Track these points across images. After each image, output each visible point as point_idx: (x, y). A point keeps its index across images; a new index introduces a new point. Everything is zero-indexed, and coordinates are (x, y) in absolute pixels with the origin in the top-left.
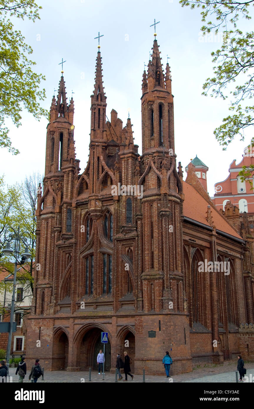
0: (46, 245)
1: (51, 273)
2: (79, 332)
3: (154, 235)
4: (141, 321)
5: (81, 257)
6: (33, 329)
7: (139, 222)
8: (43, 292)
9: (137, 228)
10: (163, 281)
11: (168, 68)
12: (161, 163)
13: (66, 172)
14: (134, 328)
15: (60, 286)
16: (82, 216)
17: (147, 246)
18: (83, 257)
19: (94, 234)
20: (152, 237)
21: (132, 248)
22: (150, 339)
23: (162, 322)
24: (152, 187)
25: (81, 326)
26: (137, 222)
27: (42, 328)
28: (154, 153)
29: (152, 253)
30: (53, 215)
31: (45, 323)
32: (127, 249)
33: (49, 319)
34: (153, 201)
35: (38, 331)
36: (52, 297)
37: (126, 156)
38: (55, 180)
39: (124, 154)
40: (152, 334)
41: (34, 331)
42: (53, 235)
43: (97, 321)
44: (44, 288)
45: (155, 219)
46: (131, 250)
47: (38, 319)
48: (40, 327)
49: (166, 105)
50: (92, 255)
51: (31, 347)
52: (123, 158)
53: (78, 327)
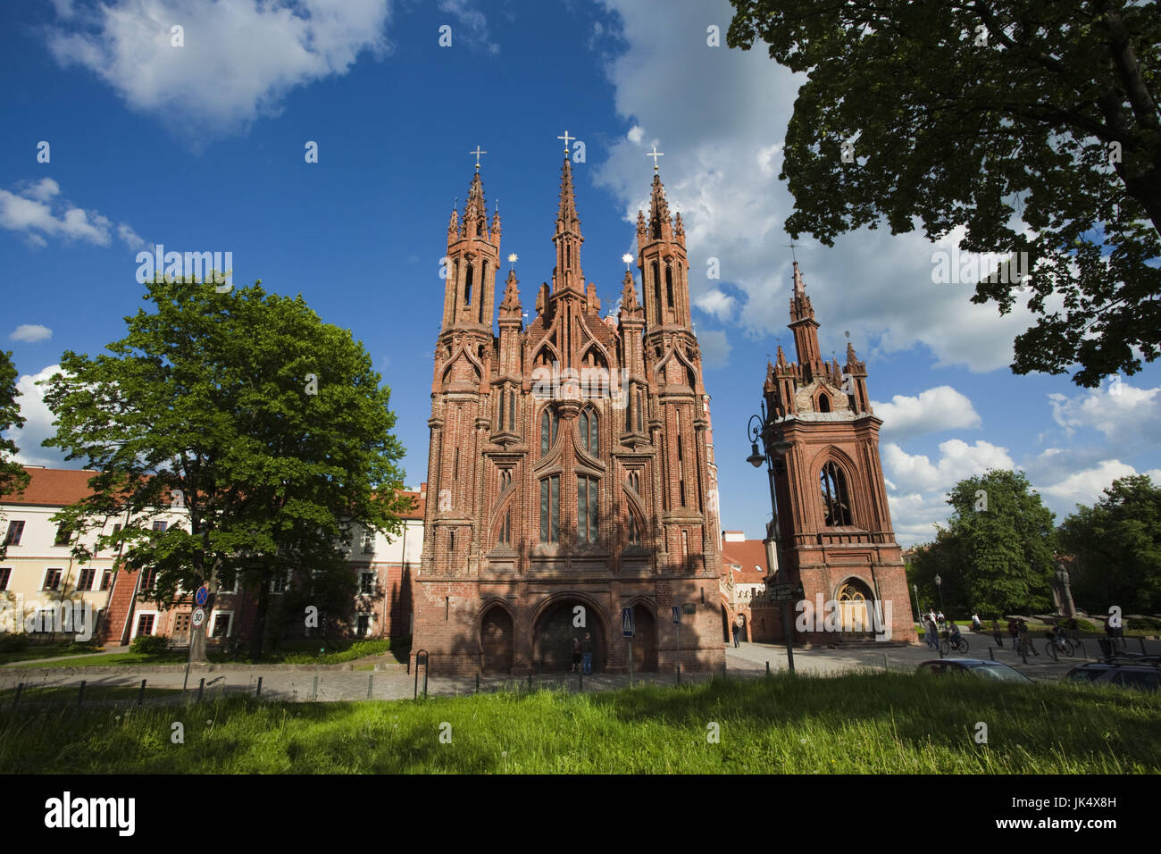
0: (458, 448)
1: (470, 499)
2: (540, 605)
3: (686, 455)
4: (668, 590)
5: (535, 477)
6: (430, 600)
7: (656, 432)
8: (452, 533)
9: (652, 441)
10: (703, 527)
13: (507, 327)
14: (654, 600)
15: (490, 524)
16: (537, 408)
17: (673, 472)
18: (539, 478)
19: (565, 441)
20: (680, 458)
21: (638, 472)
24: (675, 382)
26: (651, 432)
27: (451, 598)
28: (680, 332)
29: (681, 483)
30: (476, 397)
31: (460, 589)
33: (469, 583)
34: (682, 403)
35: (442, 604)
36: (474, 543)
37: (634, 326)
38: (476, 337)
39: (630, 322)
41: (432, 603)
42: (473, 432)
44: (455, 527)
45: (686, 431)
46: (636, 475)
47: (442, 581)
48: (447, 598)
50: (555, 475)
51: (424, 634)
52: (627, 328)
53: (533, 598)
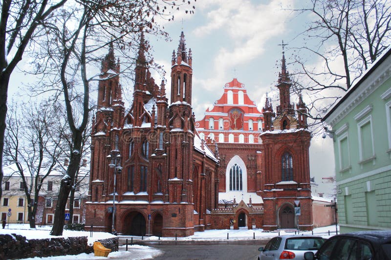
0: (99, 157)
1: (103, 175)
2: (124, 213)
3: (178, 157)
4: (167, 208)
5: (125, 167)
6: (90, 210)
7: (168, 148)
8: (97, 187)
9: (166, 152)
10: (183, 185)
11: (190, 51)
12: (184, 112)
14: (162, 212)
15: (109, 184)
17: (172, 163)
18: (127, 167)
19: (135, 153)
20: (176, 158)
21: (162, 164)
22: (173, 218)
23: (181, 209)
24: (177, 127)
25: (126, 210)
26: (166, 148)
27: (97, 210)
28: (180, 105)
29: (176, 168)
31: (99, 207)
32: (158, 164)
33: (102, 205)
34: (178, 136)
35: (94, 212)
36: (104, 191)
39: (159, 103)
40: (174, 215)
42: (104, 151)
43: (136, 207)
44: (98, 185)
45: (179, 147)
47: (93, 204)
48: (95, 210)
49: (188, 75)
50: (132, 166)
51: (89, 221)
52: (158, 106)
53: (122, 210)
